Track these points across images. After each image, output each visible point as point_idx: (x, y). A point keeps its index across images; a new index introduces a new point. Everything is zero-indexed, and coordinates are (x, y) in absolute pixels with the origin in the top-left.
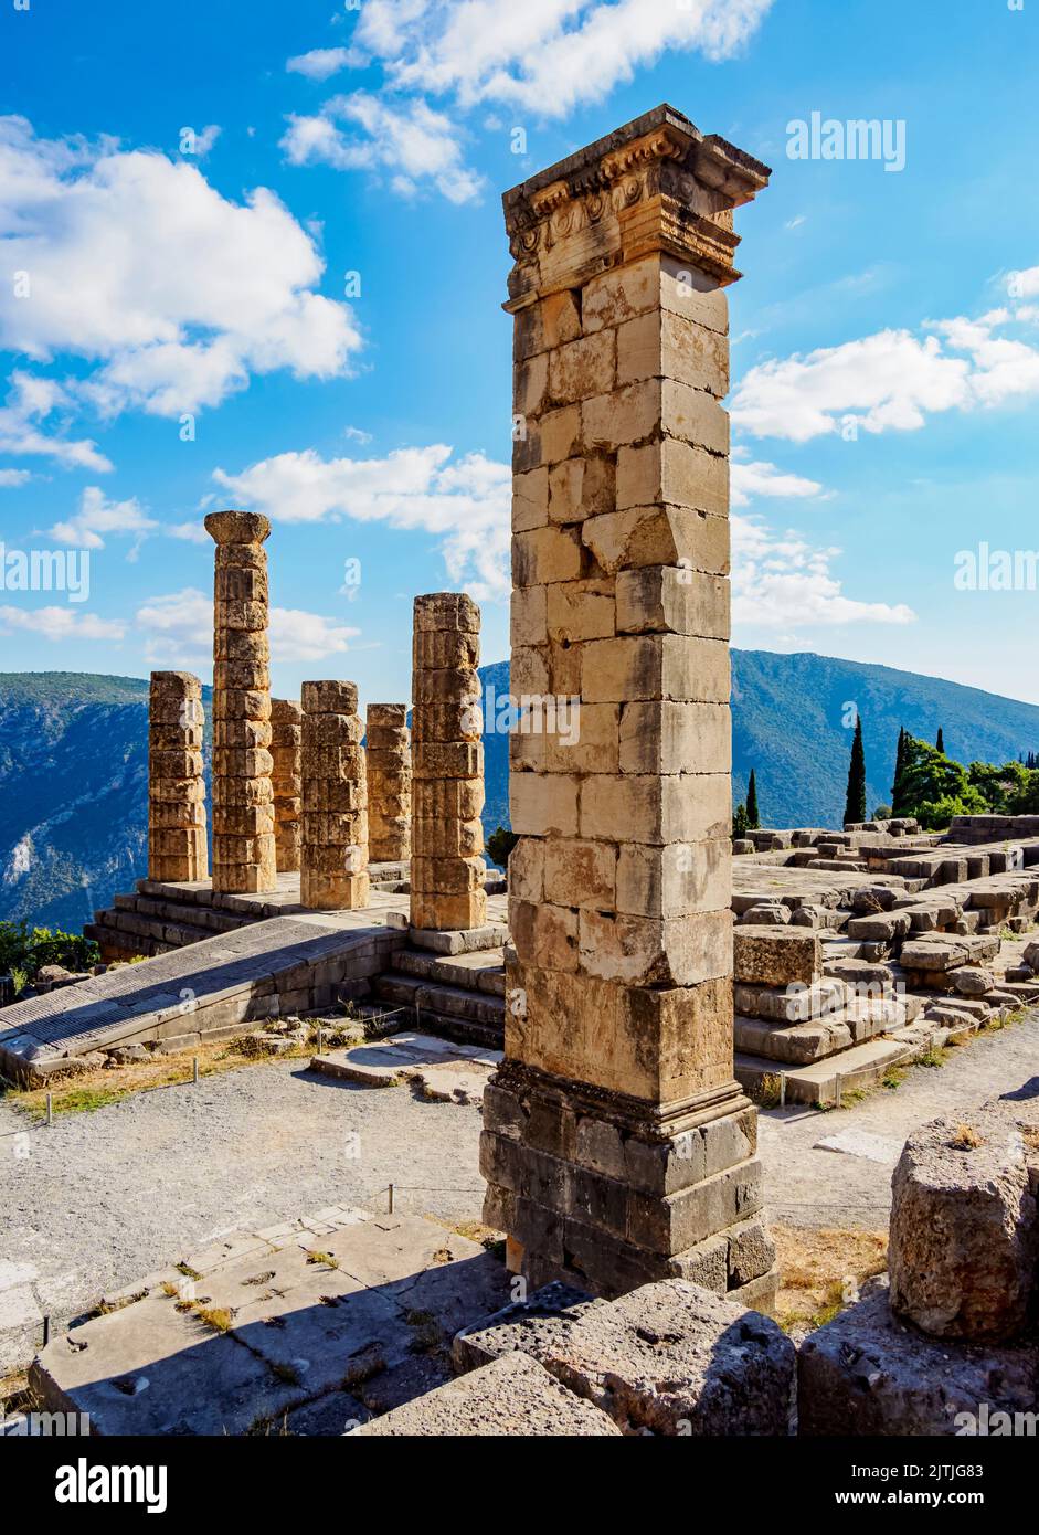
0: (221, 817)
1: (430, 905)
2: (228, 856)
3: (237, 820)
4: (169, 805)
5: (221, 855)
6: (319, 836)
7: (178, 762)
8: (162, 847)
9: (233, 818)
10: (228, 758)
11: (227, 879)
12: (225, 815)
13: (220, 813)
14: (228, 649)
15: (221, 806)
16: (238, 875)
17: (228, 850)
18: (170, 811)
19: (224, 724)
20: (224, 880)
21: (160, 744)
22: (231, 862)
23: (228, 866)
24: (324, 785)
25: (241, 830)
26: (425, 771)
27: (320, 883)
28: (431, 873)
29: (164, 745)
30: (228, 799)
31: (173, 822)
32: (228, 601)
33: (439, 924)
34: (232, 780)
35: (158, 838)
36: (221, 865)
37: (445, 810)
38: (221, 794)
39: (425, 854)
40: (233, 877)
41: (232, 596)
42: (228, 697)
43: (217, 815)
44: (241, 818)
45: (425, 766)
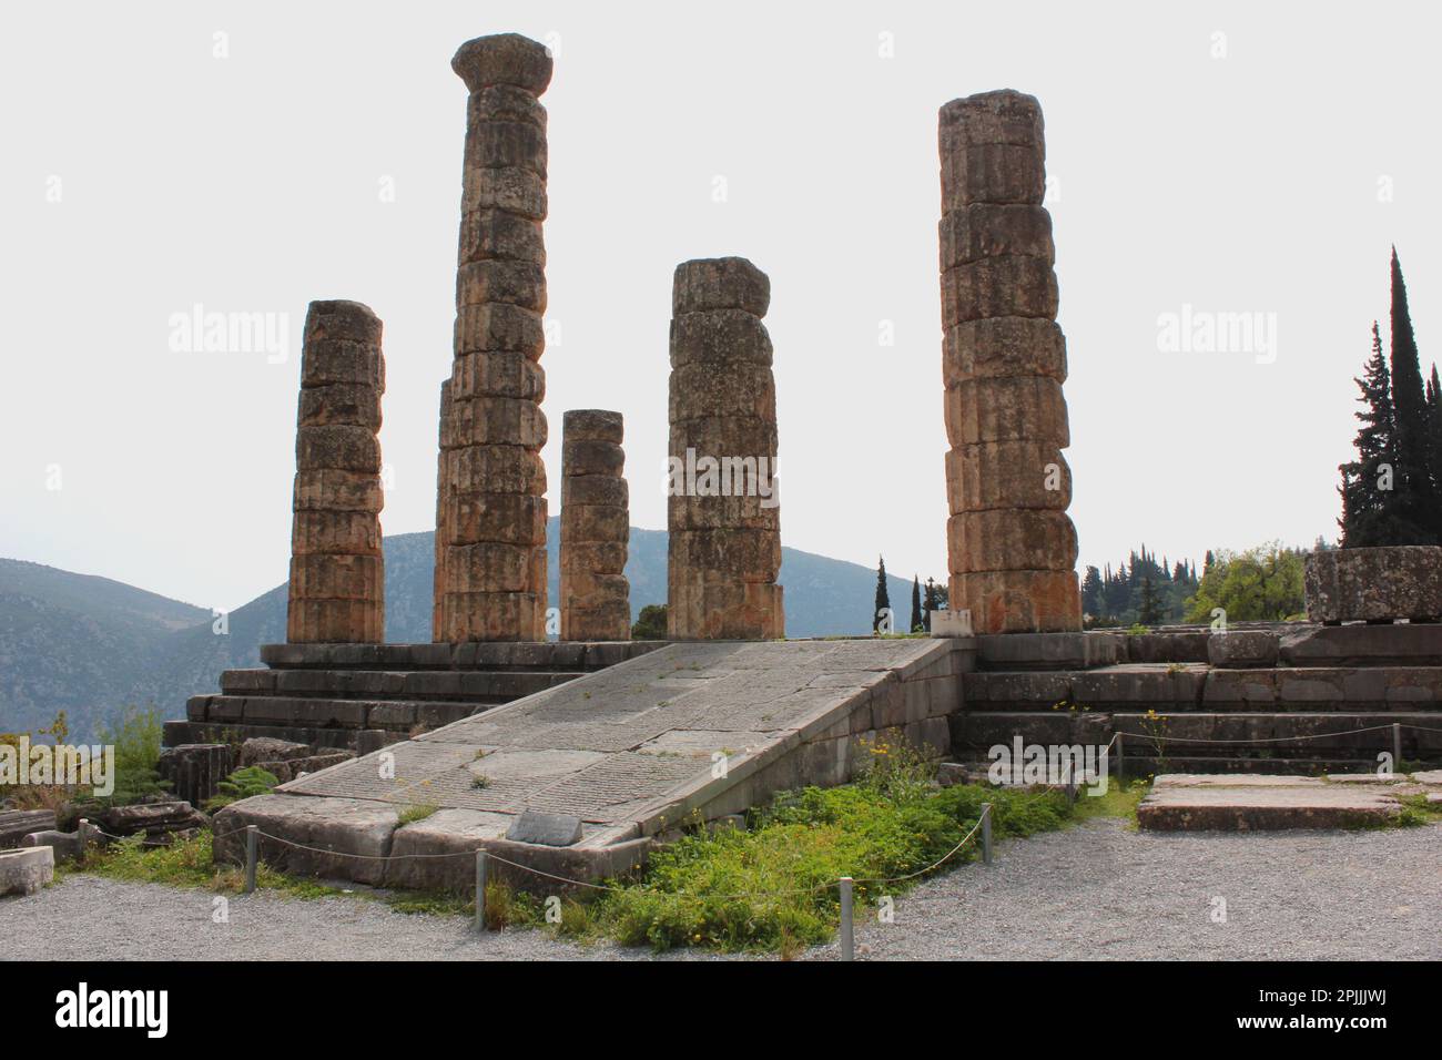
0: (473, 512)
1: (1020, 590)
2: (487, 577)
3: (504, 517)
4: (337, 513)
5: (473, 577)
6: (722, 512)
7: (354, 444)
8: (322, 582)
9: (497, 513)
10: (490, 414)
11: (485, 617)
12: (482, 507)
13: (472, 505)
14: (495, 239)
15: (475, 495)
16: (505, 611)
17: (488, 567)
18: (337, 523)
19: (484, 358)
20: (477, 619)
21: (325, 413)
22: (492, 587)
23: (487, 594)
24: (731, 426)
25: (510, 533)
26: (998, 363)
27: (725, 592)
28: (1019, 533)
29: (330, 416)
30: (489, 481)
31: (342, 541)
32: (498, 166)
33: (1036, 623)
34: (496, 450)
35: (315, 570)
36: (472, 595)
37: (1039, 428)
38: (474, 472)
39: (1004, 504)
40: (495, 615)
41: (504, 160)
42: (493, 314)
43: (466, 509)
44: (510, 513)
45: (998, 356)
